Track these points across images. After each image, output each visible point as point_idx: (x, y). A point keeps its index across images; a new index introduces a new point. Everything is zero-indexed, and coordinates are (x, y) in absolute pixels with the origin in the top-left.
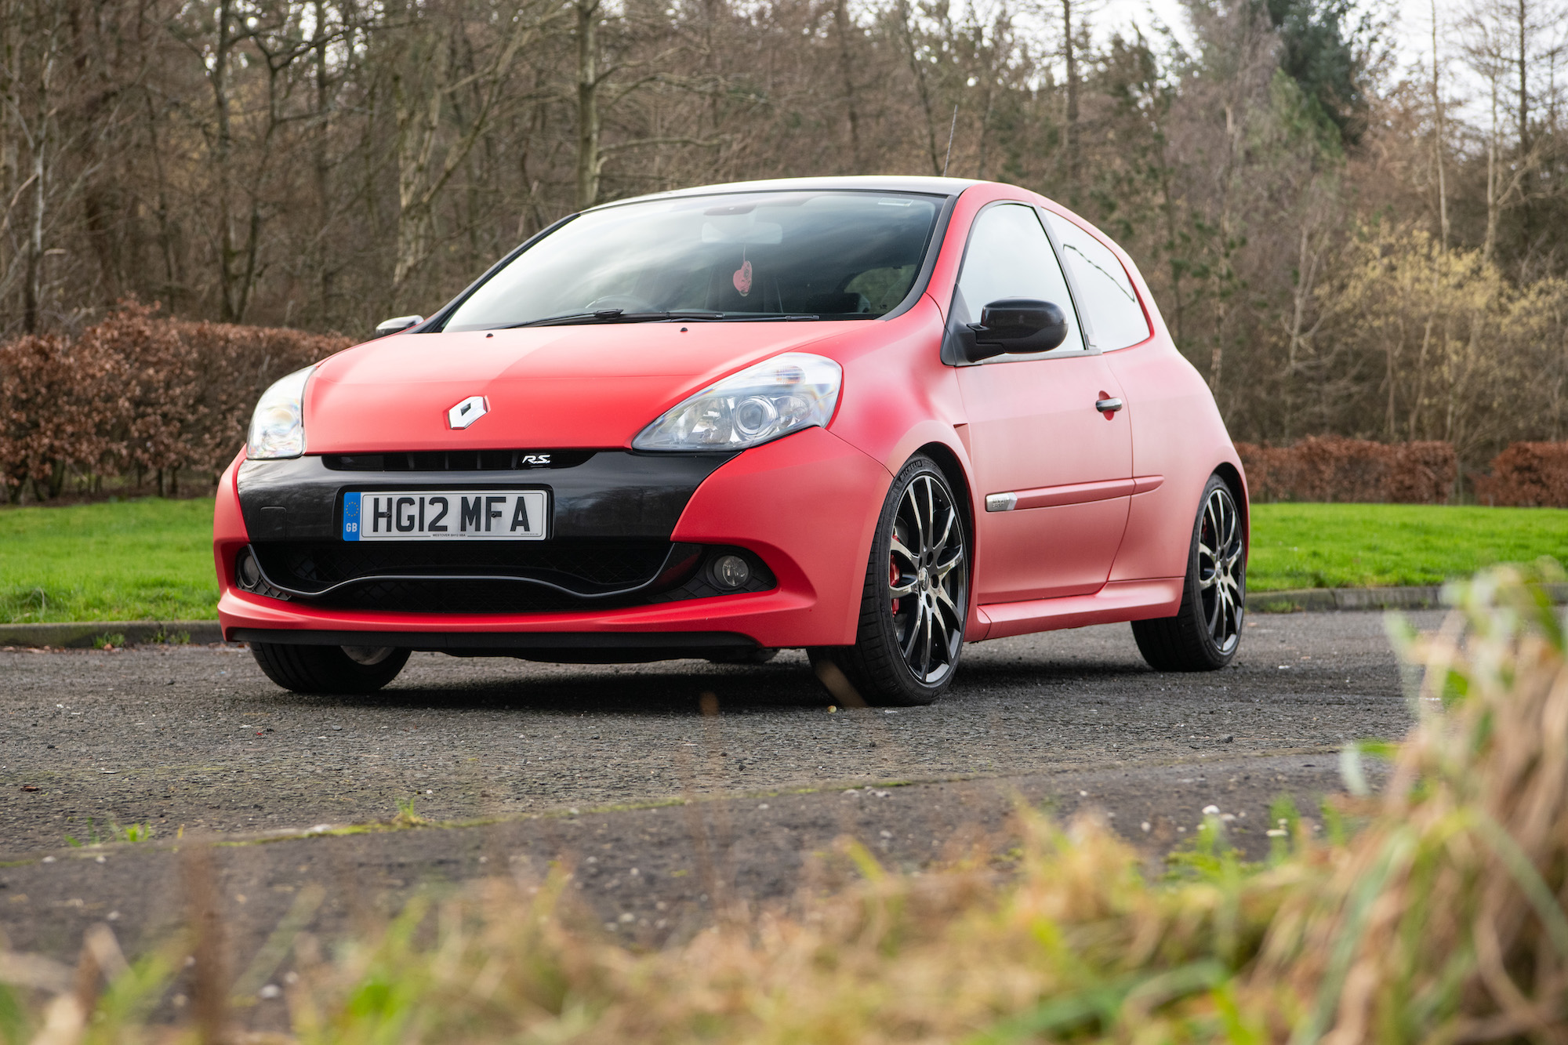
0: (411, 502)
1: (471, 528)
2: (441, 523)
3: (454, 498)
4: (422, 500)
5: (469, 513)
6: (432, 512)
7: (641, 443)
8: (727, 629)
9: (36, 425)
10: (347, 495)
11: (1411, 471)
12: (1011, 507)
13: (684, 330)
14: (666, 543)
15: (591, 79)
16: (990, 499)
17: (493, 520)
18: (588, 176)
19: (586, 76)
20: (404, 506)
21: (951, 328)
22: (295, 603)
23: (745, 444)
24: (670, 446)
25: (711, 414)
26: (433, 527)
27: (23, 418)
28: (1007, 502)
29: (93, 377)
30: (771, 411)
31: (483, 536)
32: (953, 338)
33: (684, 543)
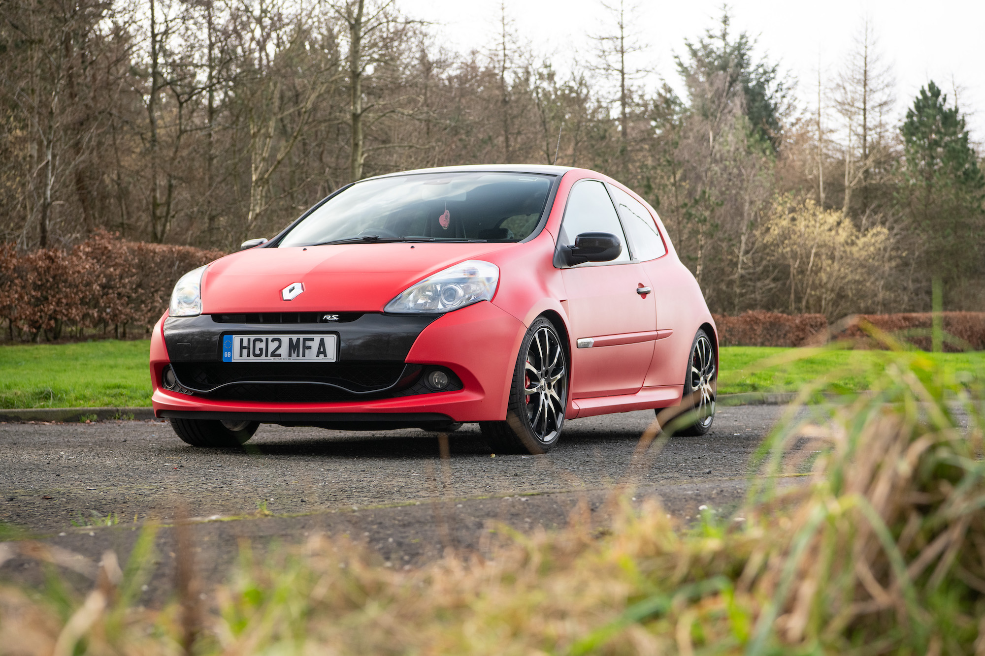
0: (261, 340)
1: (294, 355)
2: (277, 352)
3: (285, 339)
4: (267, 340)
5: (293, 347)
6: (273, 346)
7: (389, 309)
8: (436, 411)
9: (46, 299)
10: (225, 336)
11: (803, 330)
12: (591, 345)
13: (412, 247)
14: (402, 364)
15: (359, 111)
16: (579, 341)
17: (307, 351)
18: (357, 164)
19: (356, 109)
20: (257, 343)
21: (559, 248)
22: (195, 396)
23: (447, 310)
24: (405, 311)
25: (427, 293)
26: (273, 354)
27: (39, 294)
28: (588, 343)
29: (79, 272)
30: (461, 292)
31: (301, 359)
32: (560, 253)
33: (412, 364)
